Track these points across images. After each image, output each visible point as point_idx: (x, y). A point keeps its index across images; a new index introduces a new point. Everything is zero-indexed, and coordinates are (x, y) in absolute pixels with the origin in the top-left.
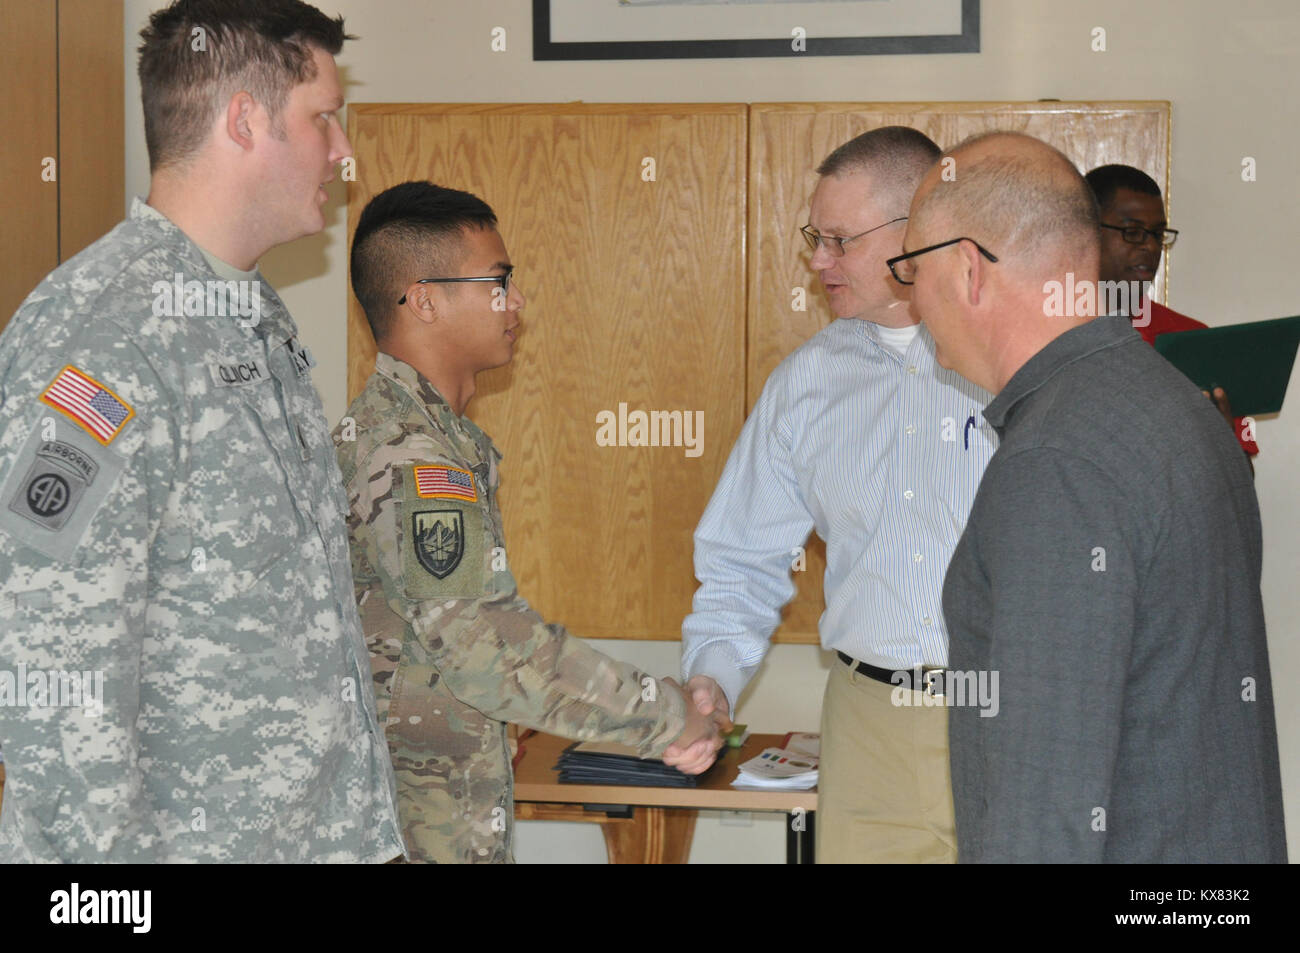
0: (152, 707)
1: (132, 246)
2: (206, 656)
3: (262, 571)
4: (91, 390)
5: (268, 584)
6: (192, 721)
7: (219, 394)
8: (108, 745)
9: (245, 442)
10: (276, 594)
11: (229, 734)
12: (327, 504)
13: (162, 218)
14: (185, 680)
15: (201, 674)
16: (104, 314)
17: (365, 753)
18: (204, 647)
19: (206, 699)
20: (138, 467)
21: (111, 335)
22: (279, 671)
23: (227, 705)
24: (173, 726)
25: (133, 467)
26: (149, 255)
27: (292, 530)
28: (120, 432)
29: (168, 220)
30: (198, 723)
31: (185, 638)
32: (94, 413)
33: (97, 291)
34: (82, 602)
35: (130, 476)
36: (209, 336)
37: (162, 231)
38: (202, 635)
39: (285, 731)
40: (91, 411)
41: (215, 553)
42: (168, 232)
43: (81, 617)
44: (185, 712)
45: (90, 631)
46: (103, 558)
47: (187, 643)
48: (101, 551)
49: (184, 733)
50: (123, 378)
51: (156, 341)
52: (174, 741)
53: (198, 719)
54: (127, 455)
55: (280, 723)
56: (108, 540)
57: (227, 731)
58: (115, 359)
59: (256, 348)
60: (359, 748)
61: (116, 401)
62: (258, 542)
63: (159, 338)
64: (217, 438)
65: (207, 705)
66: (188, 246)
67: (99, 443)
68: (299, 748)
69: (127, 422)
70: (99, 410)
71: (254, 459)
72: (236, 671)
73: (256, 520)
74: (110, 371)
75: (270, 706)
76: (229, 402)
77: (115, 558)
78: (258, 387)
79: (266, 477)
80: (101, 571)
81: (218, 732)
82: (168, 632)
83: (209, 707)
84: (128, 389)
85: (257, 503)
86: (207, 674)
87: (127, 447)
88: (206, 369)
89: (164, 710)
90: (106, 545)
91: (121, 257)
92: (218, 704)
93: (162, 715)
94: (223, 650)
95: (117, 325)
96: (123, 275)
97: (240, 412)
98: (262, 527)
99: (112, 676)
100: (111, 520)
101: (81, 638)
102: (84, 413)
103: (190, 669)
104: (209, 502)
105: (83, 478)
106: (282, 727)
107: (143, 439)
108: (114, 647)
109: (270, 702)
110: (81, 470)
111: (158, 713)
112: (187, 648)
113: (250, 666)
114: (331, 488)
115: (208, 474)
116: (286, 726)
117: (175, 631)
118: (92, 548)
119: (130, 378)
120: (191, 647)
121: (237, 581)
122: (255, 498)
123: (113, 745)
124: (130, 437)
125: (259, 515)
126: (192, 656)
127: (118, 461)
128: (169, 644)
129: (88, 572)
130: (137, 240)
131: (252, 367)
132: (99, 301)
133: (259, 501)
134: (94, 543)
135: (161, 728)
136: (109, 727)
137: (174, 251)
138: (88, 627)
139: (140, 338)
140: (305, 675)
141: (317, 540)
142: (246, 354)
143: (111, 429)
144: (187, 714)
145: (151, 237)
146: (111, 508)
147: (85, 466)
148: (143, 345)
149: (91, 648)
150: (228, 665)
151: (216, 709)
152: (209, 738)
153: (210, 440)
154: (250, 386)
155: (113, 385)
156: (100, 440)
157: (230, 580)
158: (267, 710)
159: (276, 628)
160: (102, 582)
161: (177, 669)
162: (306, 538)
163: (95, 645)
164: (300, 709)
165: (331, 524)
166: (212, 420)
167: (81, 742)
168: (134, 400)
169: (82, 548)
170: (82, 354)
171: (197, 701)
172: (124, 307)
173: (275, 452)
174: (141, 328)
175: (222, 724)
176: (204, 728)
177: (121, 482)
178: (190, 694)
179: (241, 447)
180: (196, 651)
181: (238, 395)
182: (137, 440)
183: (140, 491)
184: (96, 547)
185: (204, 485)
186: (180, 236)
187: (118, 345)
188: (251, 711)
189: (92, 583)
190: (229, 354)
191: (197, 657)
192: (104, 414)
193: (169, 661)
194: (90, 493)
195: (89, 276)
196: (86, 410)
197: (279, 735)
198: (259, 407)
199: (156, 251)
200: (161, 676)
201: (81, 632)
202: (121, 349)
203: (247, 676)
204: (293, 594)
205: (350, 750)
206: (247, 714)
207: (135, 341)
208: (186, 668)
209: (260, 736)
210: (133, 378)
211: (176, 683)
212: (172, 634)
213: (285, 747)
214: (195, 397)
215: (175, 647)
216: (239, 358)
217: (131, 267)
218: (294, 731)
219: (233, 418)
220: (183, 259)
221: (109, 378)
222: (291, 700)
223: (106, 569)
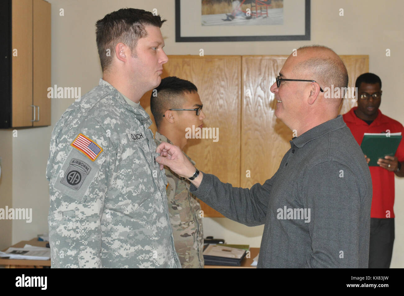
0: (104, 249)
1: (101, 94)
2: (122, 232)
3: (141, 204)
4: (88, 142)
5: (143, 208)
6: (117, 254)
7: (131, 143)
8: (95, 264)
9: (139, 160)
10: (146, 211)
11: (129, 259)
12: (161, 181)
13: (110, 85)
14: (114, 240)
15: (120, 238)
16: (92, 116)
17: (173, 265)
18: (121, 228)
19: (122, 246)
20: (103, 168)
21: (94, 123)
22: (144, 236)
23: (128, 248)
24: (111, 255)
25: (102, 168)
26: (107, 97)
27: (152, 190)
28: (98, 157)
29: (112, 86)
30: (119, 255)
31: (114, 225)
32: (90, 150)
33: (89, 108)
34: (85, 214)
35: (101, 171)
36: (127, 124)
37: (111, 90)
38: (120, 224)
39: (147, 257)
40: (88, 149)
41: (126, 198)
42: (112, 90)
43: (85, 220)
44: (114, 251)
45: (88, 224)
46: (93, 200)
47: (115, 227)
48: (92, 197)
49: (114, 258)
50: (99, 138)
51: (109, 126)
52: (111, 261)
53: (119, 253)
54: (100, 164)
55: (145, 254)
56: (94, 193)
57: (128, 257)
58: (96, 131)
59: (141, 128)
60: (171, 263)
61: (97, 146)
62: (141, 194)
63: (110, 125)
64: (131, 158)
65: (122, 248)
66: (119, 95)
67: (90, 160)
68: (152, 263)
69: (100, 153)
70: (91, 149)
71: (141, 166)
72: (132, 237)
73: (140, 186)
74: (94, 136)
75: (142, 248)
76: (134, 146)
77: (97, 199)
78: (143, 141)
79: (145, 172)
80: (92, 204)
81: (125, 258)
82: (109, 223)
83: (122, 249)
84: (101, 142)
85: (141, 181)
86: (122, 238)
87: (100, 162)
88: (127, 135)
89: (107, 250)
90: (94, 195)
91: (98, 97)
92: (126, 248)
93: (107, 252)
94: (127, 229)
95: (96, 120)
96: (98, 103)
97: (138, 150)
98: (142, 189)
99: (96, 240)
100: (95, 186)
101: (85, 227)
102: (86, 150)
103: (116, 236)
104: (126, 180)
105: (86, 172)
106: (146, 256)
107: (105, 159)
108: (96, 230)
109: (142, 247)
110: (85, 169)
111: (105, 251)
112: (115, 229)
113: (136, 235)
114: (162, 175)
115: (127, 171)
116: (148, 255)
117: (111, 223)
118: (89, 196)
119: (101, 138)
120: (116, 229)
121: (133, 207)
122: (141, 179)
123: (96, 264)
124: (101, 158)
125: (142, 185)
126: (117, 232)
127: (97, 166)
128: (109, 227)
129: (87, 204)
130: (102, 92)
131: (141, 135)
132: (90, 111)
133: (142, 180)
134: (90, 194)
135: (106, 256)
136: (95, 257)
137: (114, 96)
138: (88, 223)
139: (104, 125)
140: (154, 238)
141: (159, 193)
142: (138, 130)
143: (95, 155)
144: (115, 251)
145: (106, 91)
146: (95, 182)
147: (86, 168)
148: (104, 127)
149: (88, 230)
150: (129, 235)
151: (125, 250)
152: (122, 260)
153: (128, 159)
154: (140, 141)
155: (96, 140)
156: (92, 160)
157: (131, 206)
158: (141, 250)
159: (145, 223)
160: (92, 208)
161: (112, 236)
162: (156, 192)
163: (90, 229)
164: (152, 250)
165: (162, 188)
166: (129, 152)
167: (85, 263)
168: (102, 146)
169: (85, 196)
170: (84, 130)
171: (119, 247)
172: (99, 114)
173: (148, 163)
174: (104, 121)
175: (127, 255)
176: (121, 256)
177: (98, 173)
178: (116, 245)
179: (137, 162)
180: (118, 230)
181: (137, 144)
182: (103, 159)
183: (104, 176)
184: (90, 196)
185: (125, 174)
186: (116, 91)
187: (97, 127)
188: (136, 250)
189: (88, 208)
190: (133, 130)
191: (119, 232)
192: (93, 151)
193: (109, 233)
194: (88, 177)
195: (87, 103)
196: (87, 149)
197: (145, 259)
198: (144, 148)
199: (109, 96)
200: (107, 238)
201: (85, 225)
202: (98, 128)
203: (135, 238)
204: (152, 211)
205: (168, 264)
206: (135, 251)
207: (102, 126)
208: (115, 235)
209: (139, 259)
210: (102, 138)
211: (111, 241)
212: (110, 224)
213: (147, 263)
214: (124, 145)
215: (111, 229)
216: (136, 132)
217: (101, 101)
218: (150, 257)
219: (135, 152)
220: (117, 99)
221: (94, 138)
222: (149, 246)
223: (94, 203)
